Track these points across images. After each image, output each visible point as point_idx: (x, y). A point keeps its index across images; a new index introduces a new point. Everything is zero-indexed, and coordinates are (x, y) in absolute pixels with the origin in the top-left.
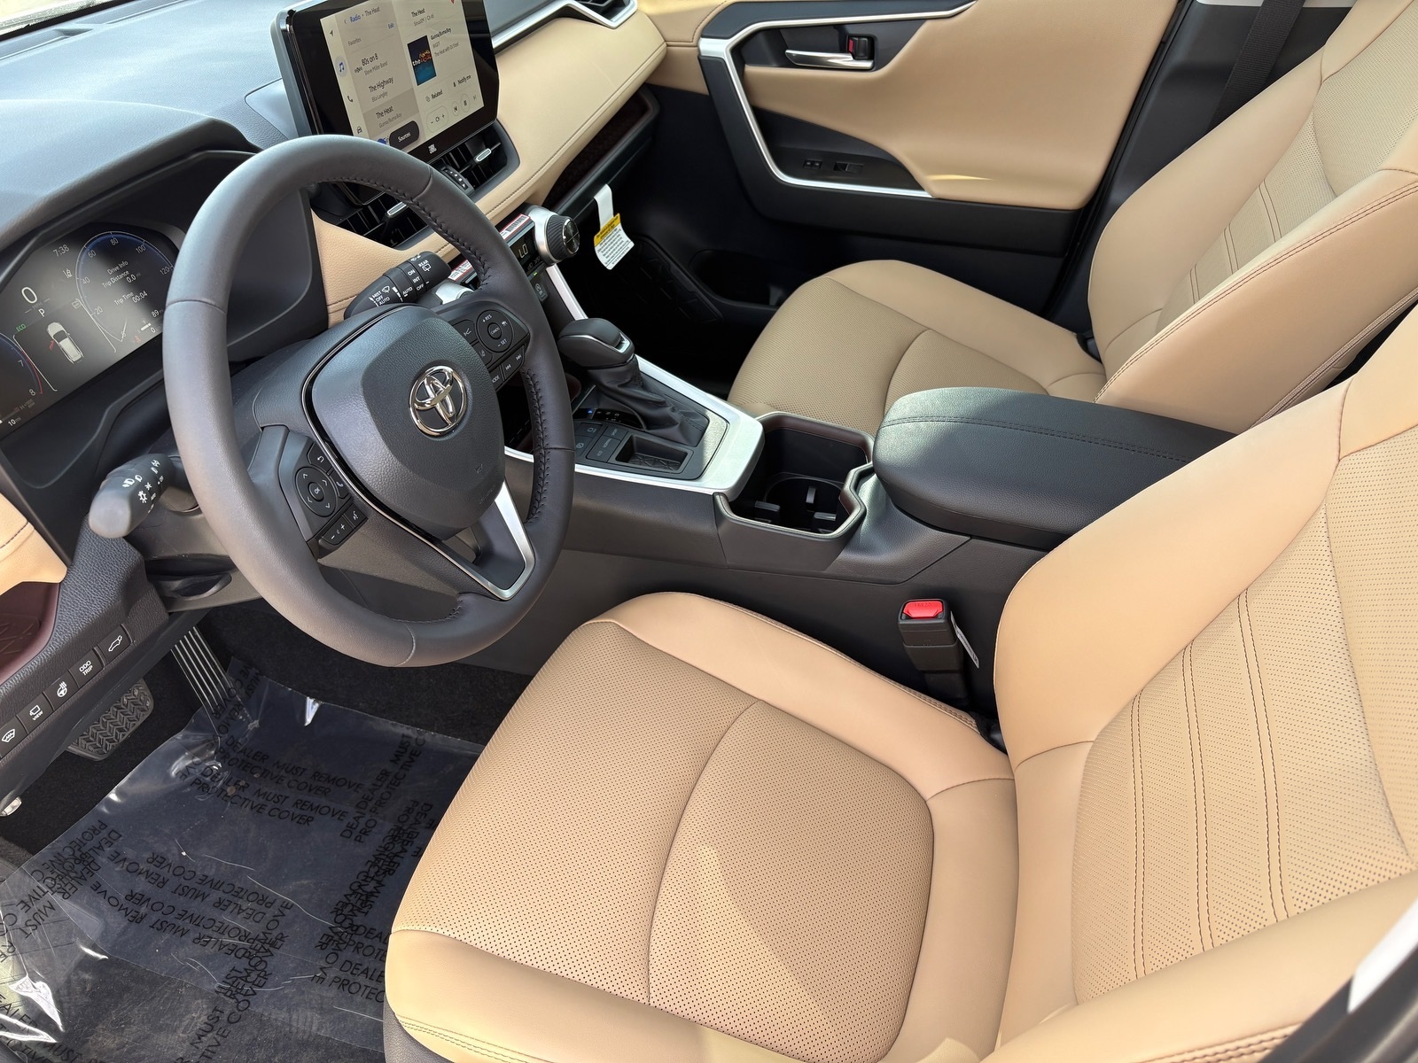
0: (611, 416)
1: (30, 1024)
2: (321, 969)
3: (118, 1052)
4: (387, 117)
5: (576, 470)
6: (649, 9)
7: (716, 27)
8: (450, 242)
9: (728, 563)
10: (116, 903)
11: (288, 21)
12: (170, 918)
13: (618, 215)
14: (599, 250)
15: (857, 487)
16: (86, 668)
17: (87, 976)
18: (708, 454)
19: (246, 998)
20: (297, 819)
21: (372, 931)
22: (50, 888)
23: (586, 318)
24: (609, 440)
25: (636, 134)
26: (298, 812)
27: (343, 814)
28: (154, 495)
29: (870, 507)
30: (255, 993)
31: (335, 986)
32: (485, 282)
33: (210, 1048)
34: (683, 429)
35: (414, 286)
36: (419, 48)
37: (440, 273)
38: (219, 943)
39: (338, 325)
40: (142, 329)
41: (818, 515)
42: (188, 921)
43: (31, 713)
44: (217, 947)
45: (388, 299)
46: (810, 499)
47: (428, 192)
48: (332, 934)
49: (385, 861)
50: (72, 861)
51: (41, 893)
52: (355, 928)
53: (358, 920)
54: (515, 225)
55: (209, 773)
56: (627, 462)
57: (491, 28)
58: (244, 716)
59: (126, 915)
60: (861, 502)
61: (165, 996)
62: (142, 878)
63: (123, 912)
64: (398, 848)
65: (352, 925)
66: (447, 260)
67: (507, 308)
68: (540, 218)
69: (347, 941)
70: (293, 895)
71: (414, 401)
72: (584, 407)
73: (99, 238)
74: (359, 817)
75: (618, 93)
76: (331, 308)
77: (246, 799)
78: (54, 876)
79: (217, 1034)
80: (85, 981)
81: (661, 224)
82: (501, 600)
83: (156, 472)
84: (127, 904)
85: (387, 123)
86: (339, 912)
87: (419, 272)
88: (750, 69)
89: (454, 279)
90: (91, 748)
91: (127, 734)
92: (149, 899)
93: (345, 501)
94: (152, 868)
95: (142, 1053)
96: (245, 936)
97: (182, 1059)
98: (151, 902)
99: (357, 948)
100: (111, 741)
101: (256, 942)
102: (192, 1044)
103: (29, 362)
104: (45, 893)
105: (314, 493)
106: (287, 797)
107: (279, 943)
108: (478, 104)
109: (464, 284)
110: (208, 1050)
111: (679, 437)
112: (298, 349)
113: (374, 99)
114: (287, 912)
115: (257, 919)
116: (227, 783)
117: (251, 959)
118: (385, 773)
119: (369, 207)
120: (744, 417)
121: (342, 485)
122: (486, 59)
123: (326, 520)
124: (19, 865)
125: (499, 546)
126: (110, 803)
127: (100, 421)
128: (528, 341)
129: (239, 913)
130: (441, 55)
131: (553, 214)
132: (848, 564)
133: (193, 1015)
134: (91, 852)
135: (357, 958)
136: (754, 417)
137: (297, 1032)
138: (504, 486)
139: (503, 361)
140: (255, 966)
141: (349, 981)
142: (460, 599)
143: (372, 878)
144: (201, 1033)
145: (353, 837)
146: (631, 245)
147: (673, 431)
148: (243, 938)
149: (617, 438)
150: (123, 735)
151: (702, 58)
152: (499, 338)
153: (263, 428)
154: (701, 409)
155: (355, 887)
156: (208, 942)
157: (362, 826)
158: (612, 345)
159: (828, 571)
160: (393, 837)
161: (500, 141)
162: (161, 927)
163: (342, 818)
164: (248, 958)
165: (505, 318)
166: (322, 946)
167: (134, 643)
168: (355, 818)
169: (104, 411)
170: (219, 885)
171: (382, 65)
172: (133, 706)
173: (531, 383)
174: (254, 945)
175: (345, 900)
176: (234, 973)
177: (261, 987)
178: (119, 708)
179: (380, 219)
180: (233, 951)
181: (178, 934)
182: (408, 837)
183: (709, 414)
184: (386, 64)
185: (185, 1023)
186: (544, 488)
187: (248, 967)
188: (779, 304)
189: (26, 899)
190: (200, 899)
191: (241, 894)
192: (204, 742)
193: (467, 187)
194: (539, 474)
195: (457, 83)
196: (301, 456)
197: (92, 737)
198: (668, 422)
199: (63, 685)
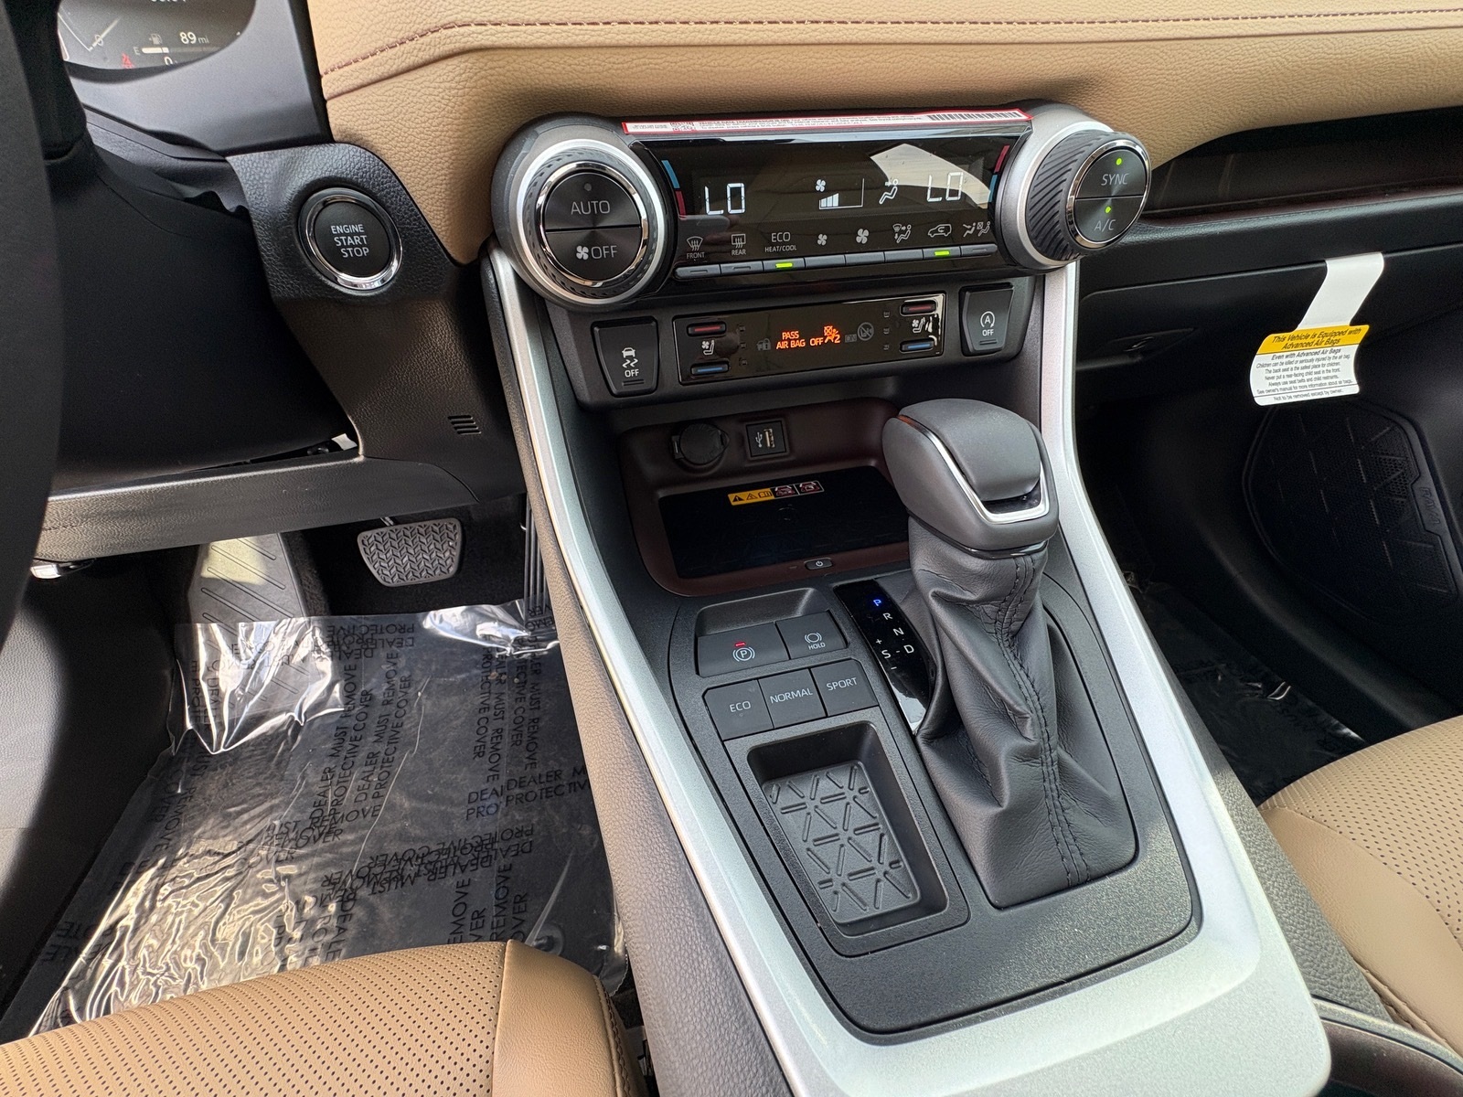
12: (351, 734)
13: (1365, 328)
14: (1261, 365)
20: (479, 744)
26: (488, 738)
27: (496, 777)
38: (326, 789)
40: (145, 50)
42: (350, 748)
44: (321, 791)
49: (447, 859)
50: (357, 638)
59: (346, 704)
62: (386, 687)
63: (347, 701)
70: (389, 807)
74: (496, 793)
77: (489, 692)
84: (356, 697)
86: (371, 866)
92: (368, 706)
94: (397, 686)
96: (337, 803)
98: (365, 709)
101: (331, 817)
106: (503, 718)
107: (332, 837)
114: (369, 816)
115: (358, 798)
117: (310, 828)
124: (311, 615)
129: (364, 779)
134: (379, 642)
140: (302, 837)
145: (471, 806)
148: (334, 803)
155: (408, 855)
156: (326, 780)
157: (487, 803)
158: (979, 490)
160: (480, 844)
162: (340, 734)
163: (490, 779)
164: (312, 823)
168: (494, 790)
170: (393, 741)
174: (328, 818)
180: (319, 805)
181: (334, 752)
187: (300, 832)
190: (376, 739)
191: (386, 764)
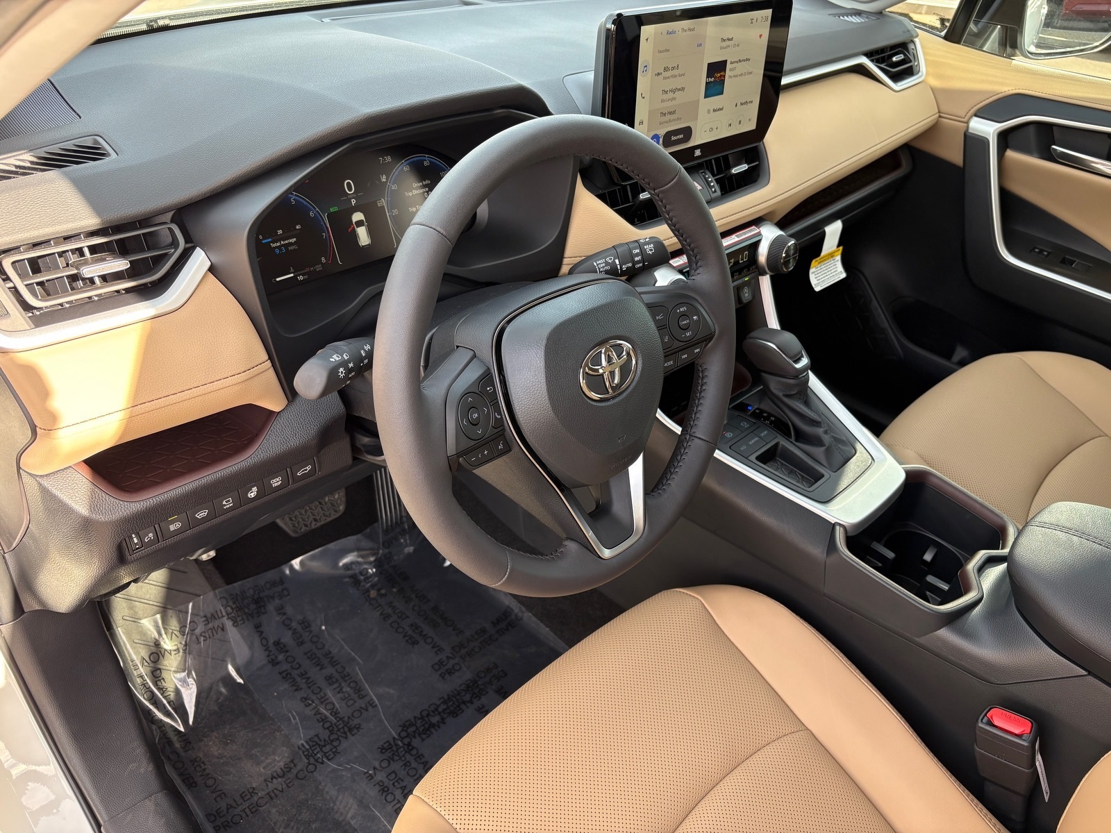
0: (767, 418)
1: (173, 709)
2: (375, 768)
3: (217, 760)
4: (668, 117)
5: (715, 455)
6: (934, 82)
7: (990, 111)
8: (676, 235)
9: (825, 591)
10: (265, 644)
11: (614, 23)
12: (295, 673)
13: (841, 248)
14: (813, 273)
15: (981, 569)
16: (276, 482)
17: (223, 690)
18: (845, 482)
19: (315, 763)
20: (407, 638)
21: (421, 757)
22: (228, 614)
23: (779, 328)
24: (757, 439)
25: (881, 185)
26: (410, 632)
27: (440, 650)
28: (353, 374)
29: (989, 595)
30: (322, 763)
31: (377, 788)
32: (693, 278)
33: (275, 791)
34: (828, 452)
35: (634, 263)
36: (717, 70)
37: (661, 258)
38: (316, 710)
39: (564, 276)
41: (931, 579)
42: (304, 681)
43: (224, 503)
44: (314, 712)
45: (608, 268)
46: (928, 557)
47: (672, 186)
48: (393, 744)
49: (454, 703)
50: (250, 600)
51: (220, 615)
52: (410, 748)
53: (416, 742)
54: (745, 233)
55: (364, 573)
56: (764, 464)
57: (786, 68)
58: (405, 541)
59: (268, 656)
60: (980, 588)
61: (265, 732)
62: (290, 633)
63: (267, 653)
64: (467, 697)
65: (409, 744)
66: (670, 250)
67: (704, 305)
68: (769, 234)
69: (401, 755)
70: (380, 697)
71: (587, 365)
72: (746, 402)
73: (416, 157)
74: (451, 658)
75: (879, 146)
76: (566, 261)
77: (380, 605)
78: (234, 606)
79: (285, 782)
80: (221, 693)
81: (877, 264)
82: (600, 557)
83: (364, 355)
84: (272, 648)
85: (667, 122)
86: (405, 729)
87: (642, 252)
88: (1010, 154)
89: (675, 265)
90: (291, 526)
91: (319, 524)
92: (287, 651)
93: (496, 431)
94: (299, 629)
95: (231, 769)
96: (335, 713)
97: (254, 788)
98: (288, 654)
99: (405, 765)
100: (306, 526)
101: (341, 722)
102: (265, 780)
103: (330, 236)
104: (223, 616)
105: (472, 417)
106: (408, 617)
107: (355, 731)
108: (751, 125)
109: (681, 272)
110: (273, 792)
111: (822, 459)
112: (517, 288)
113: (663, 101)
114: (370, 709)
115: (349, 704)
116: (373, 586)
117: (332, 734)
118: (483, 631)
119: (628, 187)
120: (890, 460)
121: (499, 417)
122: (772, 91)
123: (473, 443)
124: (214, 589)
125: (617, 508)
126: (292, 568)
127: (357, 298)
128: (711, 339)
129: (339, 693)
130: (733, 78)
131: (781, 233)
132: (945, 643)
133: (276, 758)
134: (265, 599)
135: (402, 773)
136: (900, 463)
137: (337, 812)
138: (640, 459)
139: (682, 350)
140: (332, 741)
141: (388, 790)
142: (566, 543)
143: (439, 713)
144: (275, 775)
145: (440, 672)
146: (844, 275)
147: (818, 452)
148: (333, 714)
149: (766, 439)
150: (316, 524)
151: (968, 134)
152: (685, 329)
153: (458, 347)
154: (851, 439)
155: (425, 713)
156: (310, 704)
157: (449, 666)
158: (790, 358)
159: (922, 640)
160: (468, 687)
161: (759, 160)
162: (286, 676)
163: (438, 652)
164: (330, 731)
165: (698, 313)
166: (383, 750)
167: (319, 474)
168: (447, 657)
169: (363, 291)
170: (335, 664)
171: (680, 75)
172: (330, 505)
173: (701, 375)
174: (338, 723)
175: (413, 720)
176: (316, 739)
177: (329, 760)
178: (320, 503)
179: (633, 199)
180: (323, 720)
181: (294, 688)
182: (478, 692)
183: (858, 446)
184: (684, 75)
185: (268, 761)
186: (677, 470)
187: (327, 739)
188: (963, 363)
189: (209, 615)
190: (319, 668)
191: (346, 678)
192: (370, 549)
193: (715, 191)
194: (677, 456)
195: (739, 104)
196: (474, 382)
197: (295, 517)
198: (817, 441)
199: (255, 489)
